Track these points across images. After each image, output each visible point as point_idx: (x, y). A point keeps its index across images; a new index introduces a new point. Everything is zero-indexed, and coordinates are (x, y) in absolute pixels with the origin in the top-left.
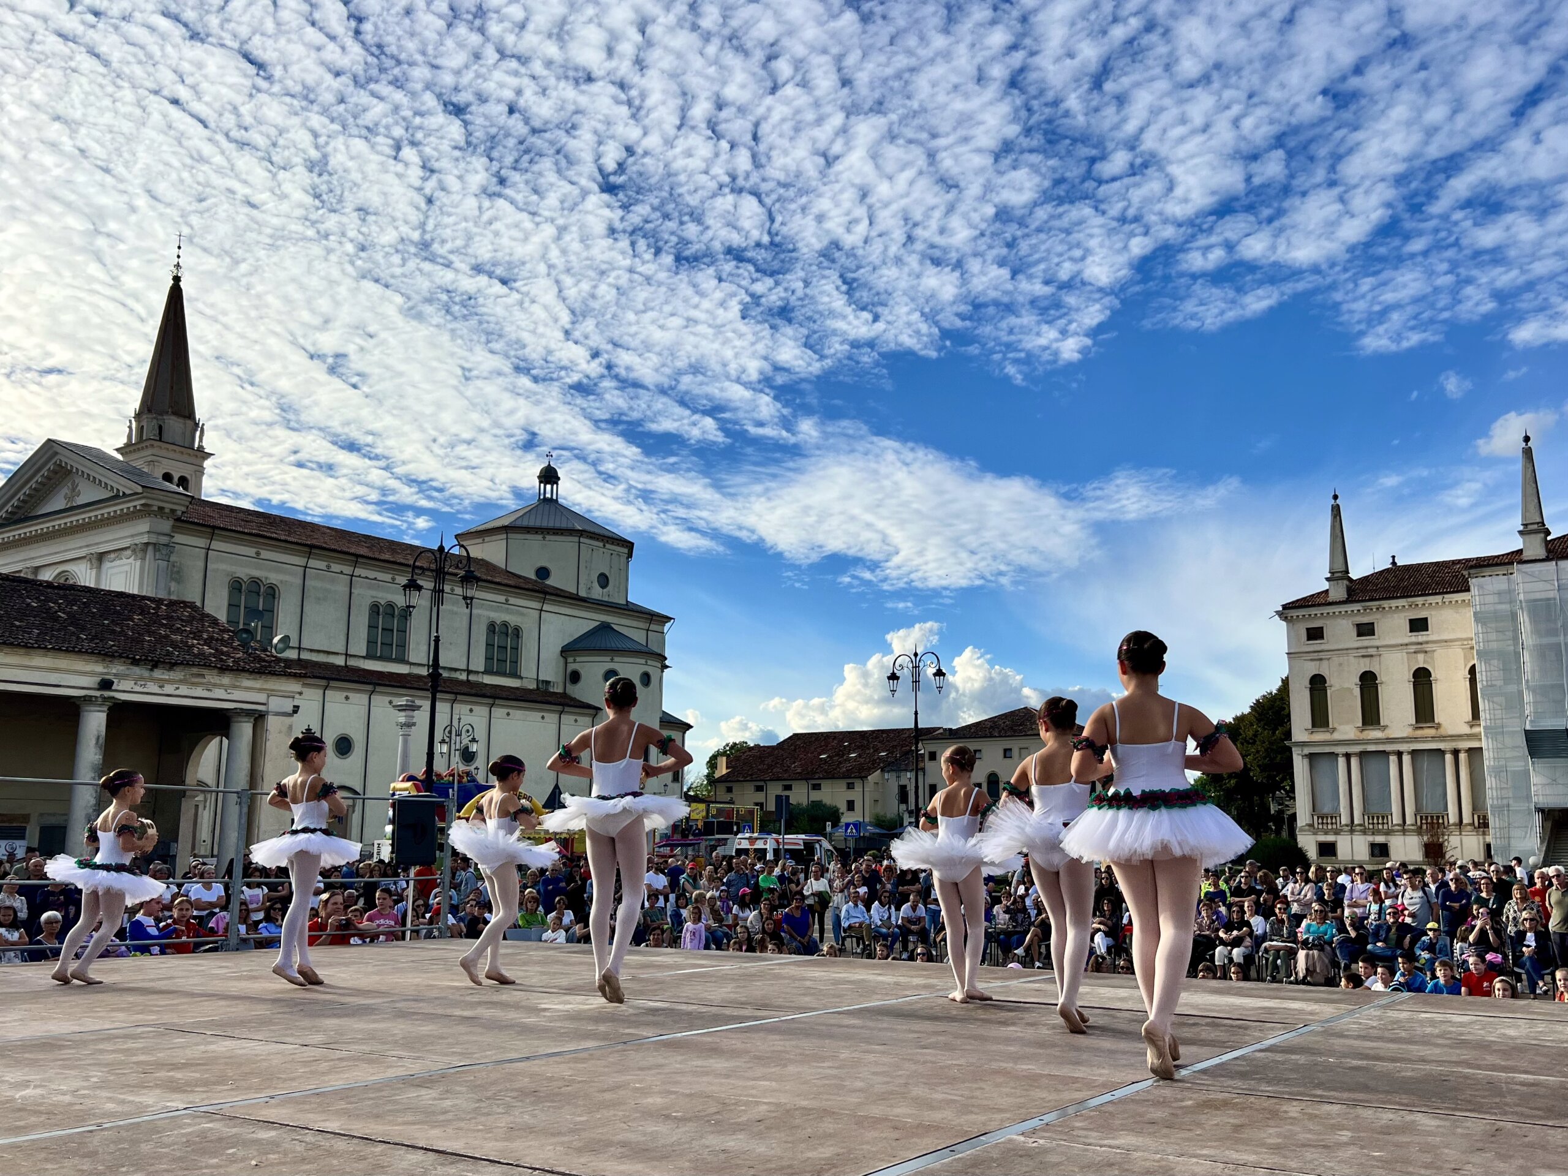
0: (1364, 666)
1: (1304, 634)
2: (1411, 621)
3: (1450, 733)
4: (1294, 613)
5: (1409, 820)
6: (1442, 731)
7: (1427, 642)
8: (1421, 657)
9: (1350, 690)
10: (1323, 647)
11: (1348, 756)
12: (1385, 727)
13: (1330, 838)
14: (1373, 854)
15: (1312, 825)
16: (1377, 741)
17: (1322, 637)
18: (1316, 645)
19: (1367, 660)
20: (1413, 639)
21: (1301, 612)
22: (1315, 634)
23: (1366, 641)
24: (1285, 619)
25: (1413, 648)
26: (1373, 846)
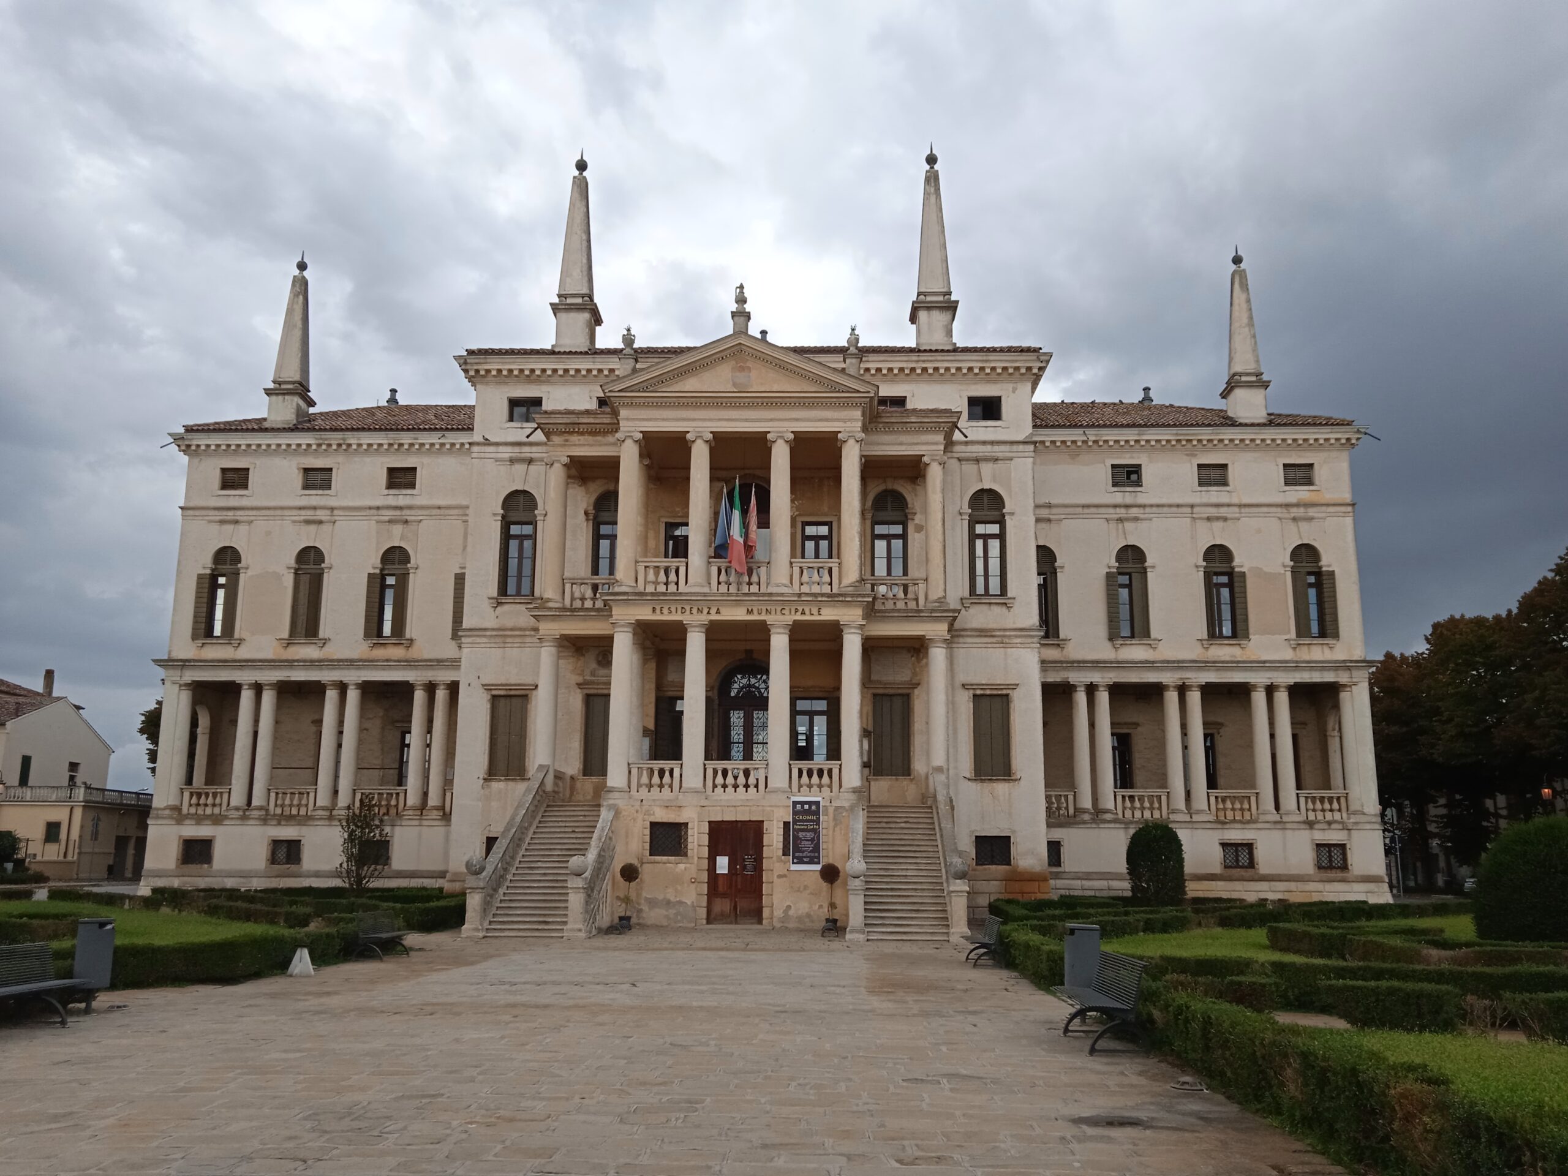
0: (307, 538)
1: (216, 478)
2: (391, 471)
3: (427, 655)
4: (202, 440)
5: (343, 800)
6: (414, 653)
7: (410, 508)
8: (398, 529)
9: (278, 577)
10: (245, 502)
11: (258, 689)
12: (325, 641)
13: (203, 831)
14: (273, 860)
15: (177, 809)
16: (311, 664)
17: (245, 486)
18: (234, 497)
19: (313, 528)
20: (392, 501)
21: (214, 440)
22: (234, 479)
23: (315, 498)
24: (187, 450)
25: (388, 514)
26: (276, 843)
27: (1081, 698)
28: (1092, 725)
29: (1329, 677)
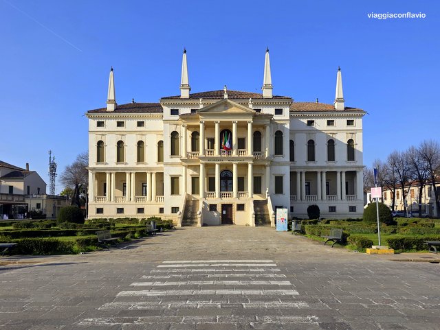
0: (121, 139)
1: (96, 124)
2: (138, 122)
3: (150, 166)
4: (92, 114)
5: (132, 199)
6: (147, 166)
7: (143, 131)
8: (141, 137)
10: (103, 130)
11: (110, 174)
13: (101, 206)
14: (118, 212)
16: (123, 168)
17: (102, 126)
18: (99, 129)
19: (121, 136)
20: (138, 129)
21: (95, 115)
23: (119, 129)
27: (299, 175)
28: (301, 180)
29: (354, 170)
